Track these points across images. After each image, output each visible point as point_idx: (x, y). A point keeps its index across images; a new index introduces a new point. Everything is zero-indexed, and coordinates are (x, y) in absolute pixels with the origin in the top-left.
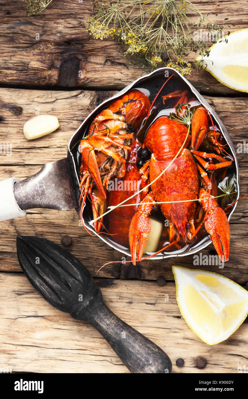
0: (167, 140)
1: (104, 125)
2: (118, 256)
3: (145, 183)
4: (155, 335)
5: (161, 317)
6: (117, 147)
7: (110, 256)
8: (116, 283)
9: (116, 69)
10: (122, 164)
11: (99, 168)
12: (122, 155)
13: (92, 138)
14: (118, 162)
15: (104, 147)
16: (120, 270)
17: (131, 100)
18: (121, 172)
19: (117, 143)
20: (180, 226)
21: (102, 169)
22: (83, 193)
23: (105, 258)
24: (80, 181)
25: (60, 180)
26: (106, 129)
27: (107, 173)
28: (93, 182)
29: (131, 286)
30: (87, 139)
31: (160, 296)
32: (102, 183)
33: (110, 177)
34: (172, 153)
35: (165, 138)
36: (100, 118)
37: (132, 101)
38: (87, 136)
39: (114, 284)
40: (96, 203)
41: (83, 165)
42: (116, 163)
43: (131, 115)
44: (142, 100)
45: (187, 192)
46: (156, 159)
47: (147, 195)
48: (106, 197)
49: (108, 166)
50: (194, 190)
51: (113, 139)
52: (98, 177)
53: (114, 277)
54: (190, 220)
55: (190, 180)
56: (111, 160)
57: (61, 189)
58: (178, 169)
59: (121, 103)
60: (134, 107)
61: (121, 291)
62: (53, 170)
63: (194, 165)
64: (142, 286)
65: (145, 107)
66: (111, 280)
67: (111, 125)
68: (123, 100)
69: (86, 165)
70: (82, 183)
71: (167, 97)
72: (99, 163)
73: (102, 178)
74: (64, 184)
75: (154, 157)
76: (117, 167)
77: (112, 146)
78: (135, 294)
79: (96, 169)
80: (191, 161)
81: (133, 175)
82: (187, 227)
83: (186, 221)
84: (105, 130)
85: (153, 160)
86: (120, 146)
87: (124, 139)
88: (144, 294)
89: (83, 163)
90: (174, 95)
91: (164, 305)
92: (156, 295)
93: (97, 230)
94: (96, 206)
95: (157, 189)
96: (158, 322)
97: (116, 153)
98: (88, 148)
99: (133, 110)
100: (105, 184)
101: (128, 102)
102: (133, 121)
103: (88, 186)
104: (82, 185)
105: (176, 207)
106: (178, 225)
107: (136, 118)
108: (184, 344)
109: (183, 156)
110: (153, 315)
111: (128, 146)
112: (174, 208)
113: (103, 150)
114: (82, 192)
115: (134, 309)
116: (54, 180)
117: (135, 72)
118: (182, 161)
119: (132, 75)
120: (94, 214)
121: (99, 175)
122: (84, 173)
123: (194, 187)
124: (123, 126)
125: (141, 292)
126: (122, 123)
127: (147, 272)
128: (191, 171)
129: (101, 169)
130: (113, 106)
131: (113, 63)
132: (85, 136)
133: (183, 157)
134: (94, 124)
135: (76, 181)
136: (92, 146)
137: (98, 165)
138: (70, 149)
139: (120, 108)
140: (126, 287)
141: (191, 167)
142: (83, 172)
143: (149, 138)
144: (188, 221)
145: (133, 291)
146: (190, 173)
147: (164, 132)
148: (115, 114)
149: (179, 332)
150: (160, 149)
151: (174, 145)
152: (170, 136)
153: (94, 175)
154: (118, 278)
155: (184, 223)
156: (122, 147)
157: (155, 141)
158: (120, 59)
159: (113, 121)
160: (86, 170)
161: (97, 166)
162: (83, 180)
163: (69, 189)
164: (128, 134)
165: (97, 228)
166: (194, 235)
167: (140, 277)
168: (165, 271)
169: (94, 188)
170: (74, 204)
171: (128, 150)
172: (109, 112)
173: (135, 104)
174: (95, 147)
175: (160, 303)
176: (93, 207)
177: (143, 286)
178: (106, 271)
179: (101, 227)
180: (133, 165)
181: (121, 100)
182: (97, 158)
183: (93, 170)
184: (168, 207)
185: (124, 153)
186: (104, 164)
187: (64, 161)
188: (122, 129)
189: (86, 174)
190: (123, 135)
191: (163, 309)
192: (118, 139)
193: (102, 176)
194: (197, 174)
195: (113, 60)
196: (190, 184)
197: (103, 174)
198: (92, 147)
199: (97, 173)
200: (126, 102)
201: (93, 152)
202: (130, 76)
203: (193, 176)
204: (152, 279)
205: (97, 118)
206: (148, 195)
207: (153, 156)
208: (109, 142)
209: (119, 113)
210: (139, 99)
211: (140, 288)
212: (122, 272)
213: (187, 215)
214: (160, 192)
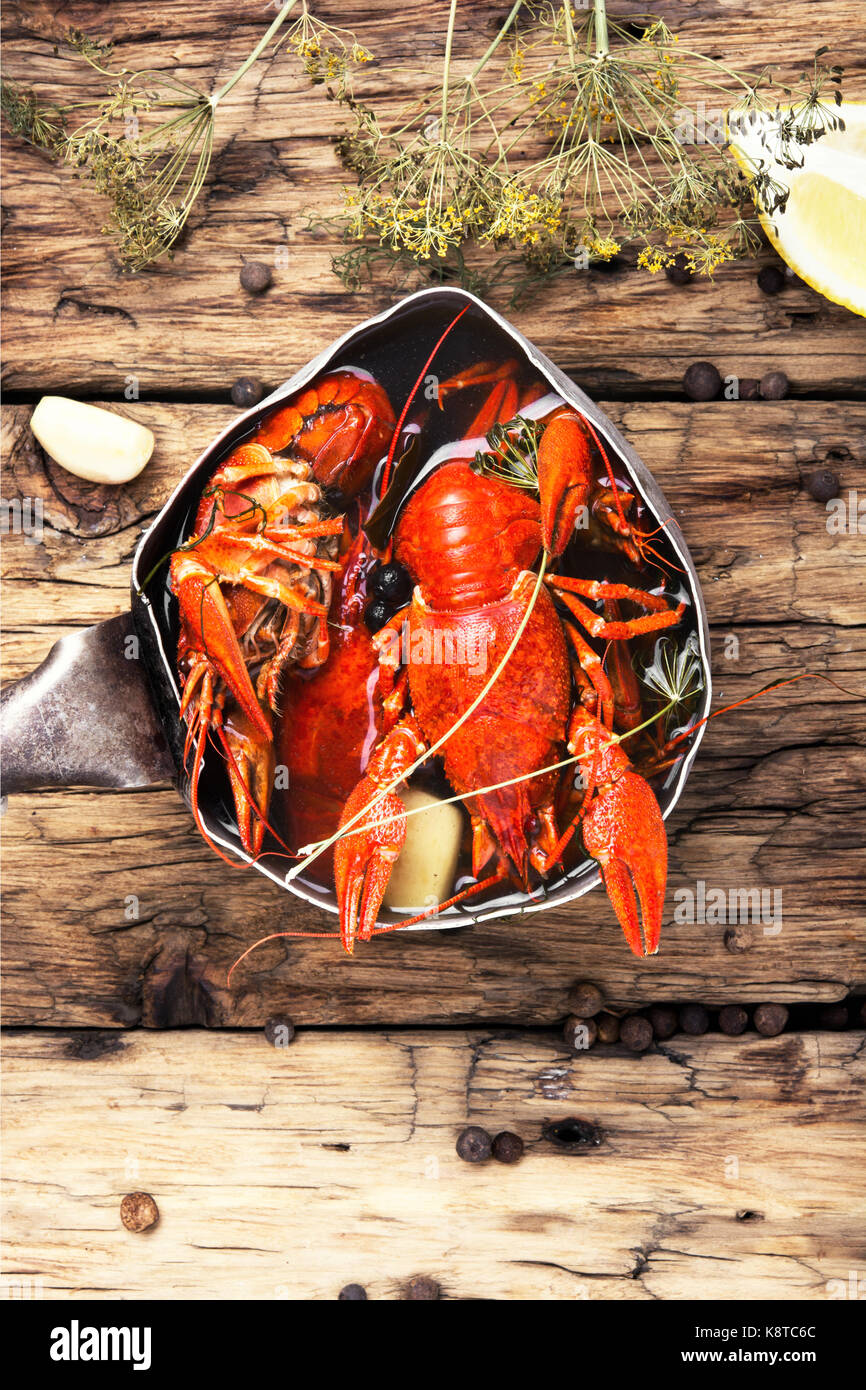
0: (464, 541)
1: (242, 496)
2: (132, 955)
3: (390, 682)
4: (264, 1212)
5: (283, 1150)
6: (295, 567)
7: (103, 955)
8: (129, 1045)
9: (96, 330)
10: (315, 619)
11: (241, 640)
12: (313, 592)
13: (208, 543)
14: (301, 614)
15: (250, 569)
16: (141, 1000)
17: (328, 406)
18: (313, 647)
19: (293, 552)
20: (505, 829)
21: (250, 642)
22: (193, 729)
23: (88, 964)
24: (181, 691)
25: (115, 687)
26: (254, 509)
27: (267, 655)
28: (223, 687)
29: (180, 1051)
30: (192, 548)
31: (276, 1081)
32: (256, 689)
33: (279, 668)
34: (478, 585)
35: (455, 534)
36: (231, 474)
37: (331, 409)
38: (190, 539)
39: (121, 1047)
40: (239, 758)
41: (188, 635)
42: (295, 620)
43: (331, 455)
44: (364, 401)
45: (527, 716)
46: (429, 603)
47: (397, 723)
48: (270, 736)
49: (268, 632)
50: (552, 708)
51: (277, 540)
52: (238, 672)
53: (121, 1025)
54: (541, 808)
55: (540, 675)
56: (279, 611)
57: (120, 718)
58: (497, 639)
59: (294, 420)
60: (340, 429)
61: (146, 1070)
62: (88, 655)
63: (555, 627)
64: (215, 1049)
65: (376, 425)
66: (111, 1033)
67: (268, 494)
68: (301, 409)
69: (196, 635)
70: (187, 696)
71: (450, 385)
72: (239, 624)
73: (254, 672)
74: (129, 700)
75: (423, 596)
76: (299, 632)
77: (278, 563)
78: (193, 1077)
79: (229, 647)
80: (544, 613)
81: (355, 653)
82: (532, 833)
83: (527, 810)
84: (250, 514)
85: (419, 607)
86: (303, 560)
87: (313, 539)
88: (224, 1075)
89: (186, 628)
90: (473, 376)
91: (290, 1108)
92: (264, 1078)
93: (252, 849)
94: (242, 769)
95: (430, 705)
96: (273, 1166)
97: (292, 585)
98: (196, 578)
99: (338, 439)
100: (266, 691)
101: (319, 414)
102: (341, 475)
103: (210, 702)
104: (188, 704)
105: (491, 764)
106: (500, 825)
107: (349, 462)
108: (363, 1235)
109: (518, 594)
110: (257, 1144)
111: (331, 559)
112: (487, 768)
113: (249, 579)
114: (191, 726)
115: (191, 1127)
116: (94, 690)
117: (160, 337)
118: (512, 610)
119: (151, 345)
120: (237, 795)
121: (244, 665)
122: (191, 662)
123: (554, 699)
124: (307, 494)
125: (214, 1070)
126: (305, 483)
127: (230, 1001)
128: (544, 646)
129: (246, 644)
130: (270, 429)
131: (85, 308)
132: (185, 539)
133: (516, 599)
134: (212, 494)
135: (169, 689)
136: (211, 568)
137: (237, 632)
138: (140, 583)
139: (293, 437)
140: (162, 1054)
141: (544, 632)
142: (187, 658)
143: (405, 533)
144: (535, 811)
145: (189, 1068)
146: (541, 651)
147: (452, 516)
148: (277, 459)
149: (347, 1198)
150: (441, 572)
151: (487, 557)
152: (475, 529)
153: (224, 665)
154: (135, 1027)
155: (519, 817)
156: (311, 564)
157: (423, 545)
158: (108, 294)
159: (274, 480)
160: (198, 651)
161: (234, 635)
162: (190, 686)
163: (144, 717)
164: (328, 520)
165: (251, 842)
166: (553, 859)
167: (208, 1019)
168: (292, 995)
169: (230, 708)
170: (164, 765)
171: (332, 574)
172: (260, 453)
173: (342, 418)
174: (221, 572)
175: (277, 1104)
176: (231, 771)
177: (220, 1048)
178: (93, 1006)
179: (266, 835)
180: (352, 619)
181: (293, 410)
182: (229, 609)
183: (221, 651)
184: (466, 763)
185: (321, 584)
186: (257, 626)
187: (121, 624)
188: (306, 506)
189: (197, 663)
190: (309, 526)
191: (288, 1124)
192: (296, 539)
193: (253, 667)
194: (563, 654)
195: (84, 300)
196: (539, 688)
197: (254, 659)
198: (210, 574)
199: (234, 660)
200: (313, 415)
201: (215, 589)
202: (142, 349)
203: (549, 661)
204: (247, 1025)
205: (218, 477)
206: (401, 722)
207: (418, 596)
208: (266, 552)
209: (291, 452)
210: (353, 402)
211: (210, 1055)
212: (148, 1007)
213: (529, 791)
214: (441, 715)
